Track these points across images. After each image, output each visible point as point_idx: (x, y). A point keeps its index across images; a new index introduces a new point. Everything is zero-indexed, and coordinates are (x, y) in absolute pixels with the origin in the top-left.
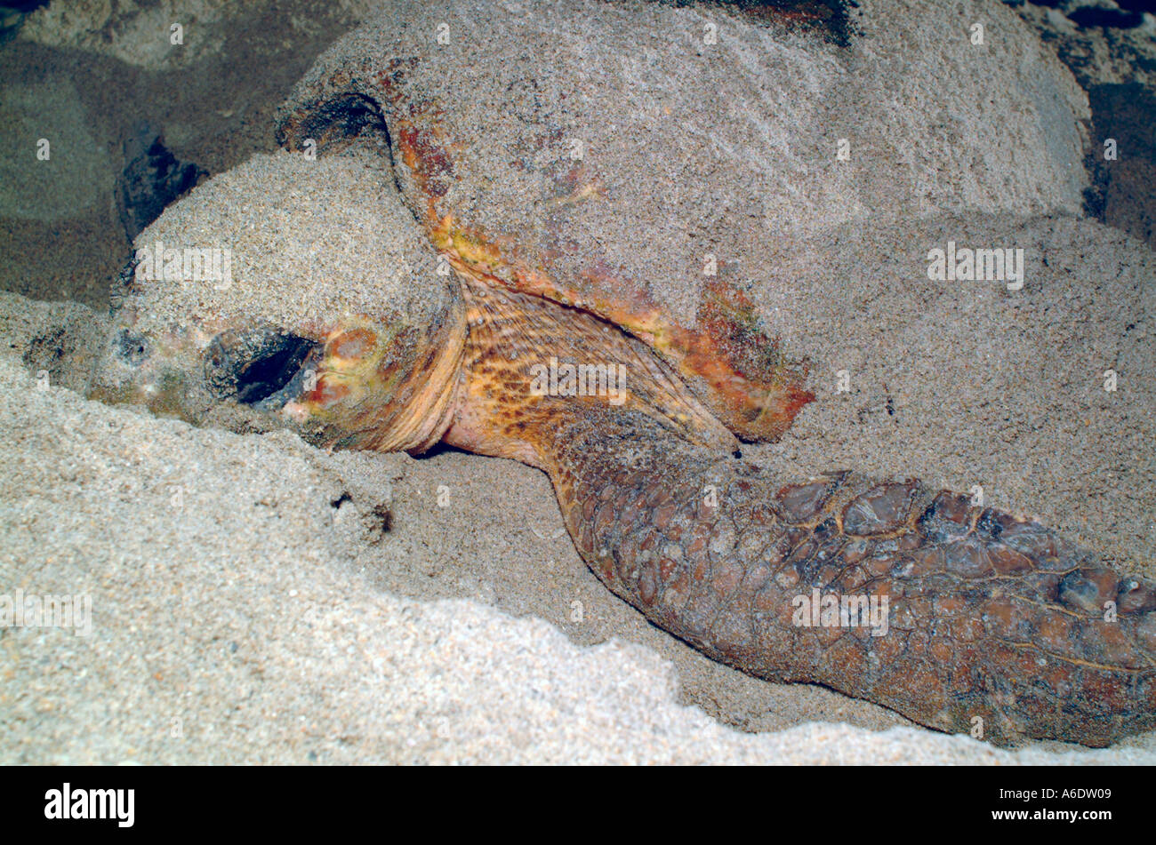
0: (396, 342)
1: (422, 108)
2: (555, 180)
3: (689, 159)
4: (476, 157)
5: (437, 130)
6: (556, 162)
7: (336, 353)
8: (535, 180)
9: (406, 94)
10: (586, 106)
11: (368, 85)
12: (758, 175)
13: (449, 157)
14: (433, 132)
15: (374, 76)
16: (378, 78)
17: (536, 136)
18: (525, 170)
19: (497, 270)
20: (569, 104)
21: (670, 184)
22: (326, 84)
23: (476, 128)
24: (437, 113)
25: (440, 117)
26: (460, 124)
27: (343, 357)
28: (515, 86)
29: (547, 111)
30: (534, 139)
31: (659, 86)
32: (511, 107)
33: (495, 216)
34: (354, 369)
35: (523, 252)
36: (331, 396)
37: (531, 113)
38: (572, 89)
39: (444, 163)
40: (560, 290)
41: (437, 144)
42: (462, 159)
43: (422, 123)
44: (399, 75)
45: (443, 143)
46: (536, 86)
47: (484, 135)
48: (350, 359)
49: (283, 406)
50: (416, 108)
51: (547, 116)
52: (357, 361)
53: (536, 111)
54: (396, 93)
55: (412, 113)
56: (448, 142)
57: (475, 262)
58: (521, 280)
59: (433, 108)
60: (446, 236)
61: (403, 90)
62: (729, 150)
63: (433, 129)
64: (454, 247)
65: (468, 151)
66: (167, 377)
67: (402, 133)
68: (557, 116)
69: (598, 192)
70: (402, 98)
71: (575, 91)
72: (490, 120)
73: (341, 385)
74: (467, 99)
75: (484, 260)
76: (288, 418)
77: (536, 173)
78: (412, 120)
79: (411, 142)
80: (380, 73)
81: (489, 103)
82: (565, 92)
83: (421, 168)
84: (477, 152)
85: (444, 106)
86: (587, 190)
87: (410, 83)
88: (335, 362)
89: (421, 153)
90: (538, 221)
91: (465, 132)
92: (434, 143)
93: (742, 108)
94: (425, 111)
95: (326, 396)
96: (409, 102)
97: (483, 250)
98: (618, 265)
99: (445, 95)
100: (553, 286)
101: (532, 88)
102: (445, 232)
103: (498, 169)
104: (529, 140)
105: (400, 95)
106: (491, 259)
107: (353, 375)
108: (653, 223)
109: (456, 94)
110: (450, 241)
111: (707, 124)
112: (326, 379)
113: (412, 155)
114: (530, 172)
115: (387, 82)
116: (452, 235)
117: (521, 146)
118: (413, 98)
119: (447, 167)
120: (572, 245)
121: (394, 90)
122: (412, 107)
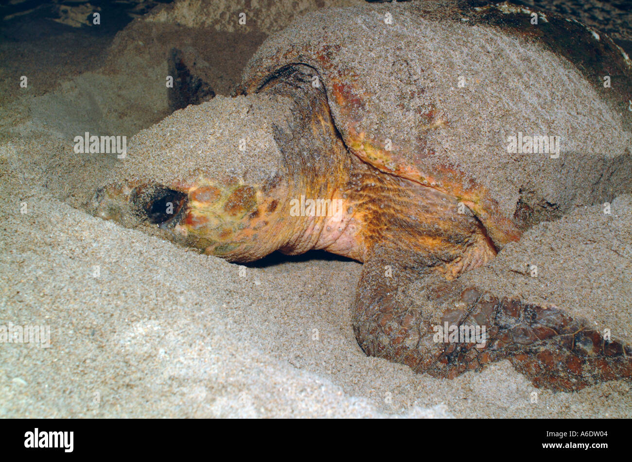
0: (236, 195)
1: (346, 72)
2: (421, 116)
3: (492, 108)
4: (378, 101)
5: (355, 85)
6: (422, 106)
7: (195, 199)
8: (411, 115)
9: (336, 64)
10: (437, 76)
11: (310, 58)
12: (526, 119)
13: (363, 100)
14: (353, 86)
15: (314, 54)
16: (317, 55)
17: (410, 91)
18: (405, 109)
19: (388, 164)
20: (427, 74)
21: (483, 121)
22: (281, 58)
23: (377, 85)
24: (354, 76)
25: (356, 78)
26: (368, 82)
27: (200, 201)
28: (396, 64)
29: (415, 77)
30: (410, 93)
31: (472, 68)
32: (395, 74)
33: (389, 133)
34: (208, 208)
35: (404, 155)
36: (198, 222)
37: (407, 78)
38: (428, 67)
39: (360, 103)
40: (424, 176)
41: (356, 93)
42: (370, 102)
43: (347, 81)
44: (329, 54)
45: (359, 92)
46: (407, 64)
47: (382, 89)
48: (204, 203)
49: (175, 227)
50: (342, 73)
51: (415, 81)
52: (209, 204)
53: (409, 78)
54: (329, 64)
55: (340, 75)
56: (361, 91)
57: (376, 159)
58: (401, 170)
59: (352, 73)
60: (360, 143)
61: (334, 62)
62: (511, 104)
63: (353, 84)
64: (364, 150)
65: (374, 98)
66: (111, 209)
67: (335, 86)
68: (422, 81)
69: (444, 123)
70: (333, 67)
71: (429, 68)
72: (385, 81)
73: (202, 217)
74: (370, 69)
75: (380, 158)
76: (178, 233)
77: (411, 111)
78: (340, 79)
79: (340, 91)
80: (317, 53)
81: (384, 71)
82: (424, 68)
83: (347, 105)
84: (378, 98)
85: (358, 72)
86: (438, 122)
87: (337, 59)
88: (195, 204)
89: (346, 98)
90: (413, 138)
91: (371, 87)
92: (353, 91)
93: (514, 82)
94: (348, 74)
95: (194, 222)
96: (338, 69)
97: (381, 152)
98: (457, 164)
99: (357, 65)
100: (419, 174)
101: (405, 65)
102: (360, 141)
103: (390, 108)
104: (406, 93)
105: (332, 65)
106: (385, 158)
107: (208, 211)
108: (475, 142)
109: (364, 65)
110: (362, 147)
111: (499, 90)
112: (192, 213)
113: (341, 98)
114: (408, 110)
115: (322, 58)
116: (364, 143)
117: (402, 97)
118: (340, 67)
119: (363, 106)
120: (431, 152)
121: (328, 62)
122: (339, 72)
